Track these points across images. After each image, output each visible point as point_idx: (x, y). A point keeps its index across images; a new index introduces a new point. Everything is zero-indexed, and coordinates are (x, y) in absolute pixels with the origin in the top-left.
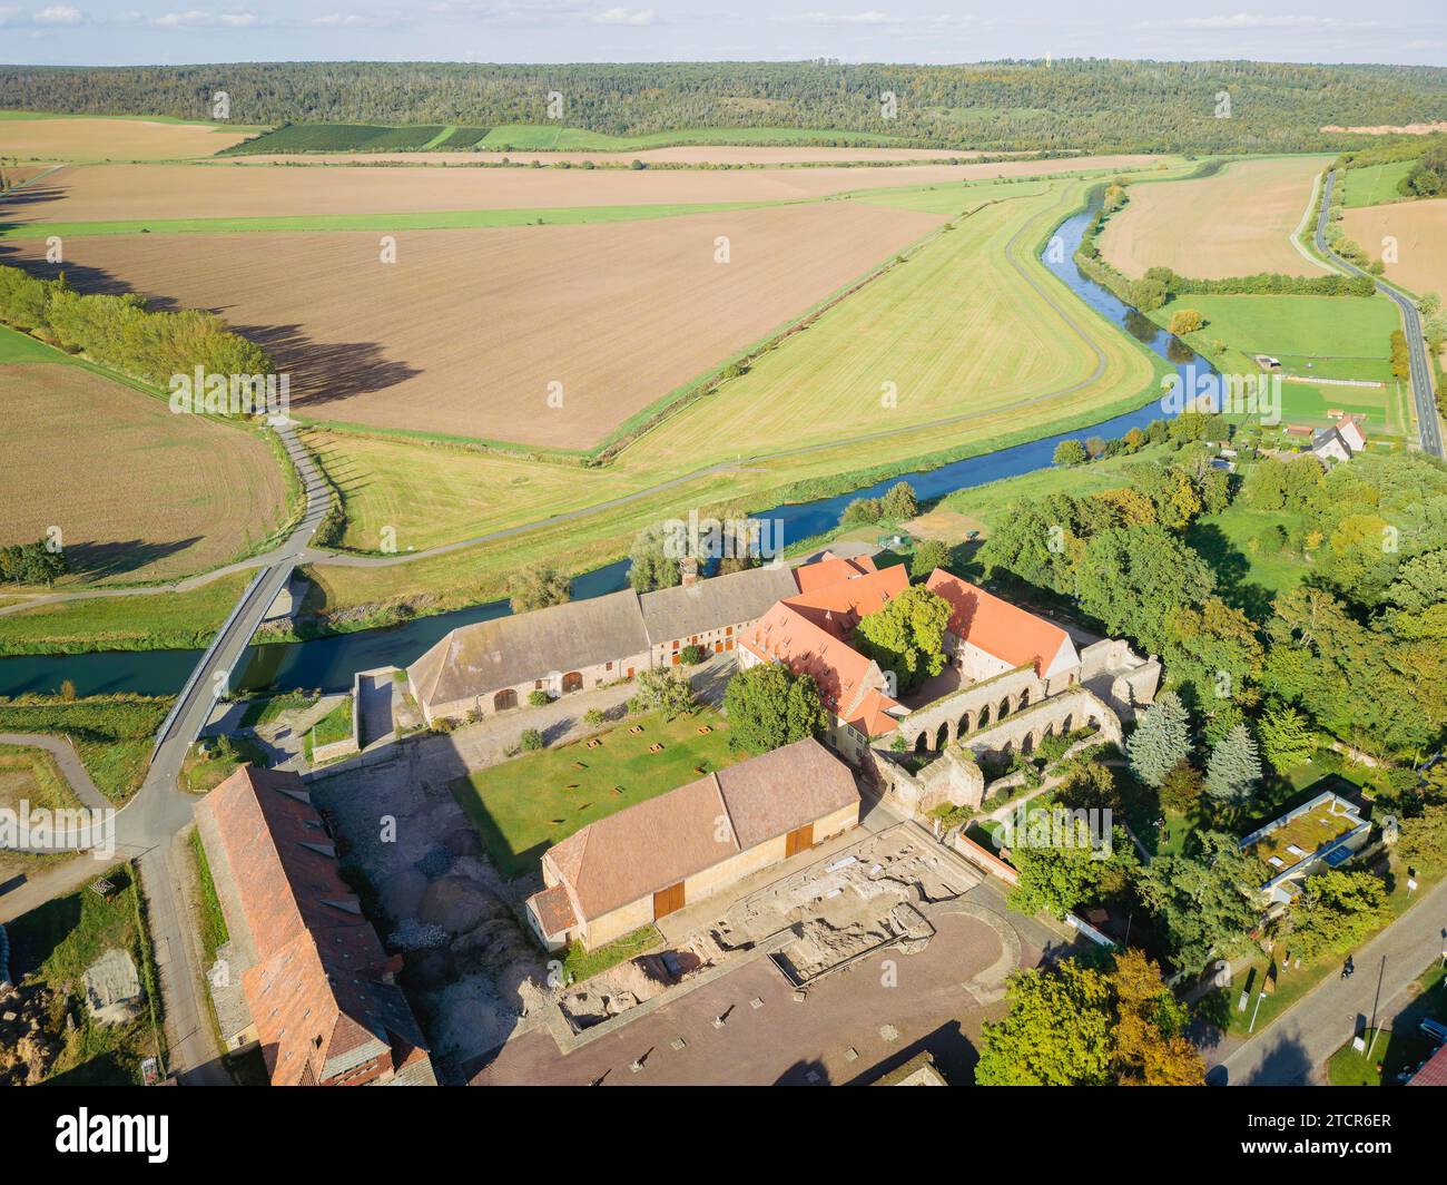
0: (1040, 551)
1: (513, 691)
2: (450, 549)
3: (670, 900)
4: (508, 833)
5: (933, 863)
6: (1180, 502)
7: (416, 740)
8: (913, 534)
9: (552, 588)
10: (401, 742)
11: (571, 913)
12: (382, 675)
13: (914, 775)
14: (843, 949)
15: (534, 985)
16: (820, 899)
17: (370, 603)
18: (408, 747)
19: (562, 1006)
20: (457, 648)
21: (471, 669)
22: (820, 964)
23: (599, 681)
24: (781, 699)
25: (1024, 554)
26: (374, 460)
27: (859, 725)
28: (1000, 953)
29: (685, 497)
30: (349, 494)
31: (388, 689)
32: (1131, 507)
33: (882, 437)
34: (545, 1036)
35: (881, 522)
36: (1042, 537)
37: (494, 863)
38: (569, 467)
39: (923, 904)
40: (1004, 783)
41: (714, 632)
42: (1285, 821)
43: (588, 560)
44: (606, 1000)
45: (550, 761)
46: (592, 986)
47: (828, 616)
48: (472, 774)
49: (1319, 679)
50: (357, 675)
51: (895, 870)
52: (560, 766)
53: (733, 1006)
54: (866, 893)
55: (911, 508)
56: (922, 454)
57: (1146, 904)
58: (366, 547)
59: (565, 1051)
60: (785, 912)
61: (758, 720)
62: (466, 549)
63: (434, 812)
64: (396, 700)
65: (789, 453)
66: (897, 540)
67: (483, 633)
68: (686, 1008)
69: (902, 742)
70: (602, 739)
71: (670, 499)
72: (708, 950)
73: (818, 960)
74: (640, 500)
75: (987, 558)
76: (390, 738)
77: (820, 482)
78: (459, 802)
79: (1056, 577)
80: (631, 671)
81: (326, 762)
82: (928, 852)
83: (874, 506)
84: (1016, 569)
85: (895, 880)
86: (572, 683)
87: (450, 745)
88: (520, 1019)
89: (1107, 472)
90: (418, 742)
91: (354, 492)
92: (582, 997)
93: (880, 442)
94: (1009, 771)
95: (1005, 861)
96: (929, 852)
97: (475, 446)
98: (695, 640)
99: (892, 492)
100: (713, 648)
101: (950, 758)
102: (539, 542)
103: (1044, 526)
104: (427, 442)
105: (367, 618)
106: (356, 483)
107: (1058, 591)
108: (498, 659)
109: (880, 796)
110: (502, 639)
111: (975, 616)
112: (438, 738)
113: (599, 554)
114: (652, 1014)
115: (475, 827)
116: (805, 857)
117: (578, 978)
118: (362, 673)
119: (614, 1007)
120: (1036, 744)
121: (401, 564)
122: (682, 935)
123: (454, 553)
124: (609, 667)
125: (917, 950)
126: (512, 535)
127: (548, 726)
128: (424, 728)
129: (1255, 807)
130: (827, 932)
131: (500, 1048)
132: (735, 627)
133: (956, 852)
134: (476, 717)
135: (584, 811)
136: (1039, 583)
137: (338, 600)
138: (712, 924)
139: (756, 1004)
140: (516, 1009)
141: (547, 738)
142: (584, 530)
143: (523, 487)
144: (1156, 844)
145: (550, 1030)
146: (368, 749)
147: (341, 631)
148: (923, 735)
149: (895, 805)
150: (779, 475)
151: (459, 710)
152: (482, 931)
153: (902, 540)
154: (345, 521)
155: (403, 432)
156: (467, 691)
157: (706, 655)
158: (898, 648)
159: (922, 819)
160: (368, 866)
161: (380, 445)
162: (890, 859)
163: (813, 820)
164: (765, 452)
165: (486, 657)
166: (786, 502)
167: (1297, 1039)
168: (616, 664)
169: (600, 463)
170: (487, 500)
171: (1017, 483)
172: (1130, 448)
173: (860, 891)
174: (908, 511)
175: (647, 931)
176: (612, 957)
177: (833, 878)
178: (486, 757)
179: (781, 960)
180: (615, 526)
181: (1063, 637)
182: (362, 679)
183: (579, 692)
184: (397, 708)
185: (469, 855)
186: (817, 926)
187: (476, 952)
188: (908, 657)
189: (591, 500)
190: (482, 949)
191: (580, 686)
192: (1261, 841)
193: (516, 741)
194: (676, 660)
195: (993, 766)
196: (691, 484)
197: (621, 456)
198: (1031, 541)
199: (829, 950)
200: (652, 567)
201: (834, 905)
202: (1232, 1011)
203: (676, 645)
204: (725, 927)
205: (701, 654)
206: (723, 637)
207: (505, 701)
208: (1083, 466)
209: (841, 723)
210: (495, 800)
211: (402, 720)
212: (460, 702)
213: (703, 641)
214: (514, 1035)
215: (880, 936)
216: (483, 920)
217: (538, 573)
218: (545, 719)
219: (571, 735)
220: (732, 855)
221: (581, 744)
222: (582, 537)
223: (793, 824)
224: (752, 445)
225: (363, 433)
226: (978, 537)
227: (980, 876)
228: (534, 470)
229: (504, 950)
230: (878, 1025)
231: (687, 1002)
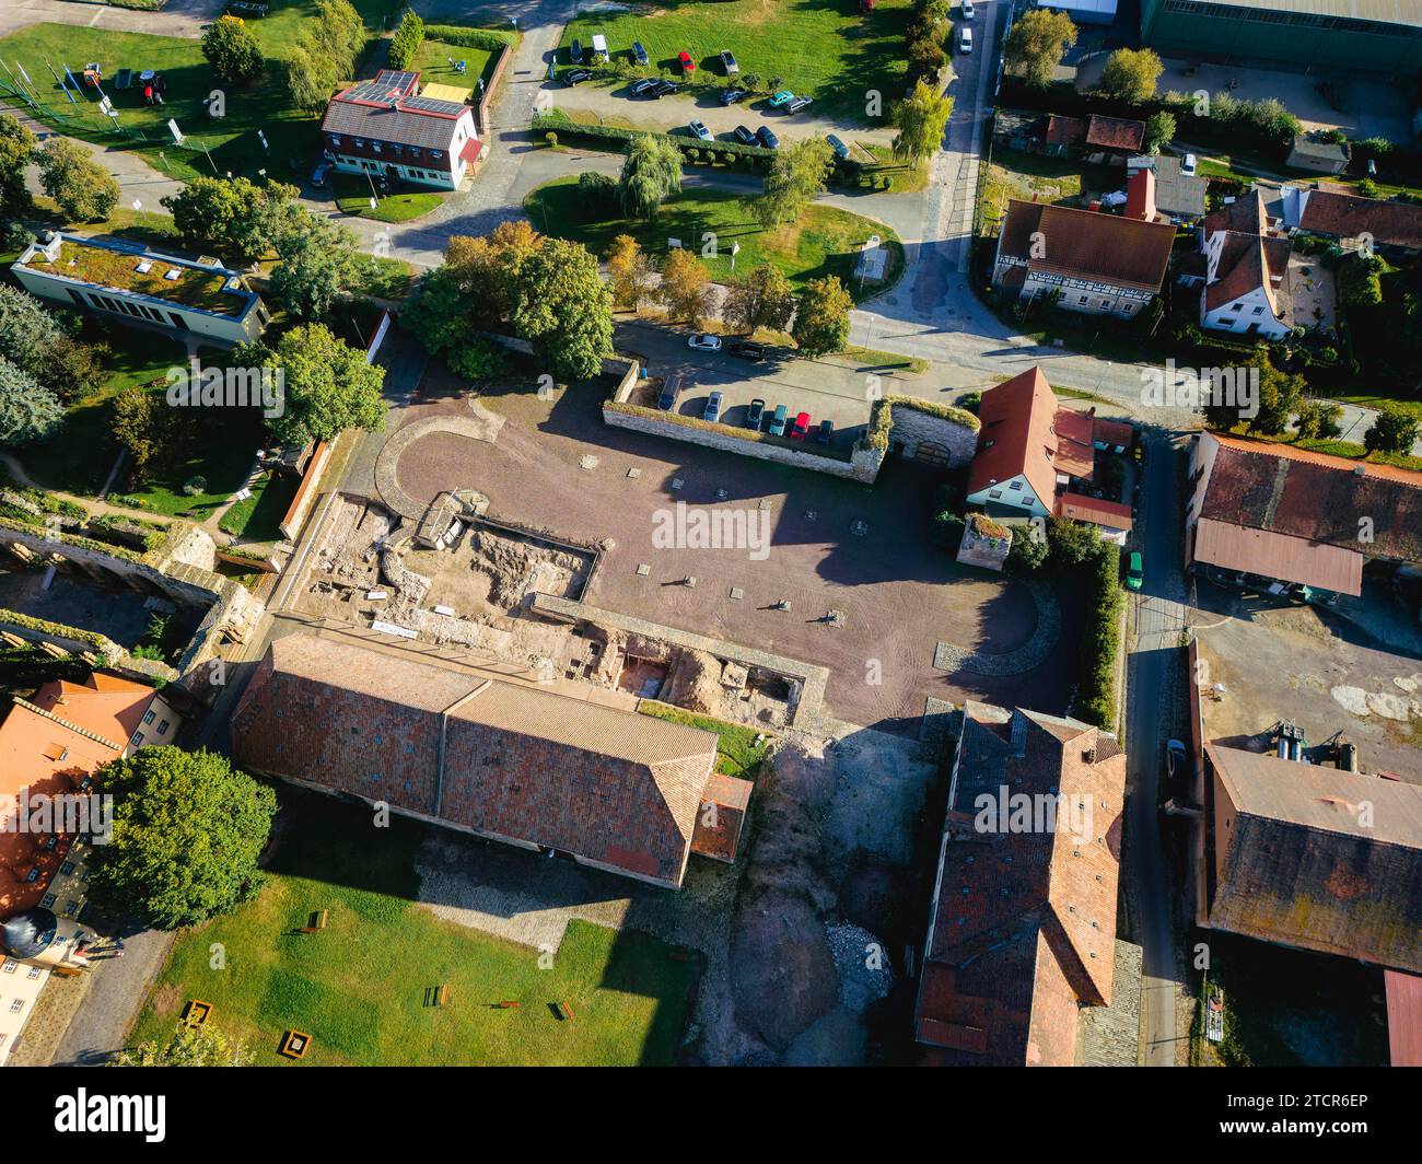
5: (329, 553)
13: (218, 598)
16: (463, 618)
19: (790, 722)
22: (553, 560)
34: (830, 702)
39: (406, 523)
44: (746, 697)
46: (745, 720)
51: (365, 580)
53: (663, 585)
54: (422, 585)
59: (825, 672)
60: (507, 634)
68: (699, 619)
72: (612, 662)
73: (549, 565)
82: (313, 566)
85: (382, 570)
88: (839, 739)
92: (765, 716)
101: (167, 563)
114: (728, 639)
117: (752, 735)
125: (476, 495)
130: (506, 581)
131: (874, 727)
139: (645, 569)
140: (834, 749)
145: (820, 706)
162: (348, 594)
177: (423, 624)
179: (576, 592)
186: (506, 593)
199: (531, 561)
201: (462, 601)
204: (573, 669)
214: (855, 728)
215: (476, 536)
227: (327, 501)
229: (795, 830)
230: (588, 473)
231: (691, 625)
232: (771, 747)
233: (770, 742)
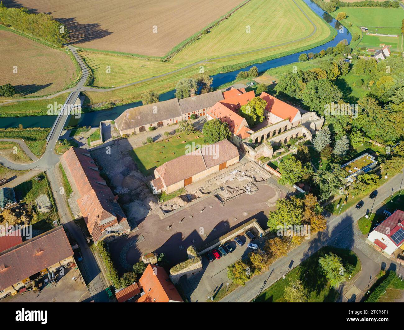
0: (293, 87)
1: (144, 127)
2: (124, 86)
3: (188, 181)
4: (145, 164)
5: (258, 172)
6: (334, 72)
7: (118, 140)
8: (257, 82)
9: (154, 98)
10: (114, 141)
11: (162, 185)
12: (107, 122)
13: (254, 149)
14: (234, 194)
15: (153, 202)
16: (228, 181)
17: (103, 102)
18: (116, 142)
19: (161, 208)
20: (128, 115)
21: (132, 121)
22: (228, 197)
23: (168, 124)
24: (218, 129)
25: (288, 87)
26: (100, 60)
27: (239, 136)
28: (275, 195)
29: (191, 71)
30: (94, 70)
31: (109, 126)
32: (320, 74)
33: (249, 53)
34: (157, 215)
35: (248, 78)
36: (293, 82)
37: (141, 172)
38: (157, 62)
39: (255, 182)
40: (279, 151)
41: (200, 111)
42: (354, 161)
43: (164, 90)
44: (172, 206)
45: (155, 145)
46: (168, 203)
47: (232, 106)
48: (134, 149)
49: (368, 122)
50: (100, 122)
51: (248, 174)
52: (158, 147)
53: (205, 208)
54: (240, 179)
55: (257, 74)
56: (260, 58)
57: (315, 182)
58: (101, 86)
59: (162, 218)
60: (219, 184)
61: (212, 134)
62: (129, 86)
63: (124, 159)
64: (112, 129)
65: (222, 58)
66: (252, 83)
67: (135, 111)
68: (193, 208)
69: (251, 140)
70: (169, 140)
71: (187, 72)
72: (198, 194)
73: (227, 196)
74: (178, 72)
75: (278, 89)
76: (111, 139)
77: (230, 66)
78: (131, 156)
79: (297, 94)
80: (177, 121)
81: (94, 146)
83: (246, 73)
84: (286, 92)
85: (248, 176)
86: (161, 124)
87: (128, 141)
88: (150, 211)
89: (314, 63)
90: (119, 140)
91: (96, 70)
92: (166, 205)
93: (248, 54)
94: (280, 147)
95: (278, 171)
96: (257, 169)
97: (130, 56)
98: (194, 113)
99: (251, 69)
100: (199, 115)
101: (264, 144)
102: (150, 84)
103: (294, 79)
104: (116, 55)
105: (102, 106)
106: (96, 67)
107: (297, 98)
108: (139, 118)
109: (245, 154)
110: (140, 112)
111: (273, 105)
112: (124, 140)
113: (166, 88)
114: (184, 209)
115: (136, 163)
116: (224, 170)
117: (165, 201)
118: (102, 122)
119: (174, 208)
120: (288, 141)
121: (111, 91)
122: (191, 190)
123: (125, 88)
124: (171, 120)
125: (253, 194)
126: (142, 82)
127: (154, 136)
128: (120, 137)
129: (346, 157)
130: (230, 189)
131: (145, 218)
132: (205, 109)
133: (265, 169)
134: (134, 134)
135: (165, 159)
136: (292, 96)
137: (93, 101)
138: (199, 187)
139: (211, 207)
140: (149, 208)
141: (154, 139)
142: (162, 81)
143: (144, 68)
144: (319, 167)
145: (158, 213)
146: (105, 142)
147: (95, 110)
148: (257, 138)
149: (249, 157)
150: (218, 64)
151: (130, 132)
152: (139, 189)
153: (254, 84)
154: (94, 78)
155: (108, 52)
156: (131, 127)
157: (198, 117)
158: (251, 115)
159: (256, 160)
160: (108, 173)
161: (102, 56)
162: (247, 171)
163: (226, 161)
164: (215, 57)
165: (136, 117)
166: (221, 72)
167: (351, 215)
168: (172, 119)
169: (166, 61)
170: (134, 72)
171: (287, 67)
172: (321, 56)
173: (239, 179)
174: (256, 75)
175: (182, 189)
176: (173, 196)
177: (231, 176)
178: (138, 145)
179: (217, 196)
180: (171, 80)
181: (298, 111)
182: (102, 123)
183: (163, 127)
184: (112, 131)
185: (135, 170)
186: (227, 187)
187: (138, 195)
188: (254, 117)
189: (164, 71)
190: (139, 194)
191: (163, 125)
192: (347, 166)
193: (146, 140)
194: (189, 118)
195: (276, 147)
196: (193, 67)
197: (172, 58)
198: (290, 84)
199: (230, 194)
200: (182, 92)
201: (232, 182)
202: (335, 209)
203: (189, 114)
204: (203, 188)
205: (196, 117)
206: (202, 112)
207: (142, 129)
208: (307, 61)
209: (235, 135)
210: (141, 156)
211: (114, 135)
212: (130, 130)
213: (196, 113)
214: (148, 215)
215: (244, 190)
216: (139, 187)
217: (150, 94)
218: (154, 134)
219: (161, 139)
220: (205, 170)
221: (163, 141)
222: (162, 83)
223: (221, 162)
224: (211, 55)
225: (97, 52)
226: (276, 83)
227: (271, 175)
228: (147, 63)
229: (145, 194)
230: (243, 212)
231: (193, 206)
232: (160, 201)
233: (161, 202)
